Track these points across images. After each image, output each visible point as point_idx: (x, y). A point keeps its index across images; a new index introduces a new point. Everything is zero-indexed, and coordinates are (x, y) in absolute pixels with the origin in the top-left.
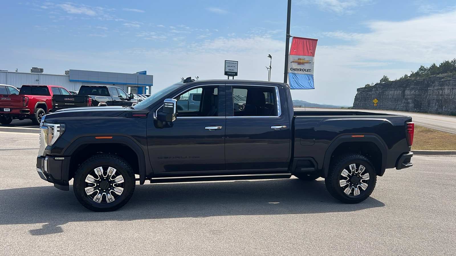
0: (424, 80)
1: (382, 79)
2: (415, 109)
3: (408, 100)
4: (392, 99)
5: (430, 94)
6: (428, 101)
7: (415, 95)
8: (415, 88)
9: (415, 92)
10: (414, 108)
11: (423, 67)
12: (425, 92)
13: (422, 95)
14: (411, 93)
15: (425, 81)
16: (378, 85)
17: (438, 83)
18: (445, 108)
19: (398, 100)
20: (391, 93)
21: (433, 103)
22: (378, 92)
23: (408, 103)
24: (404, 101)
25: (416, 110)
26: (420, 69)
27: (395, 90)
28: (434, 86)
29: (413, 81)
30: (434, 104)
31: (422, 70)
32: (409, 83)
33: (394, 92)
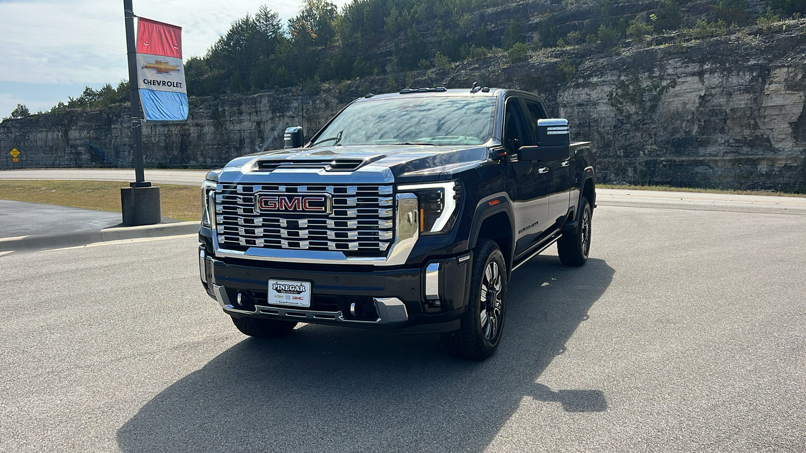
0: (101, 111)
1: (16, 111)
2: (94, 164)
3: (78, 148)
4: (44, 149)
5: (117, 136)
6: (114, 148)
7: (90, 138)
8: (87, 125)
9: (88, 133)
10: (91, 162)
11: (89, 89)
12: (105, 133)
13: (102, 138)
14: (82, 135)
15: (103, 114)
16: (10, 123)
17: (128, 117)
18: (146, 158)
19: (56, 150)
20: (40, 136)
21: (125, 151)
22: (12, 136)
23: (79, 154)
24: (68, 150)
25: (96, 164)
26: (84, 93)
27: (47, 132)
28: (122, 122)
29: (81, 114)
30: (127, 152)
31: (89, 95)
32: (74, 118)
33: (47, 135)
